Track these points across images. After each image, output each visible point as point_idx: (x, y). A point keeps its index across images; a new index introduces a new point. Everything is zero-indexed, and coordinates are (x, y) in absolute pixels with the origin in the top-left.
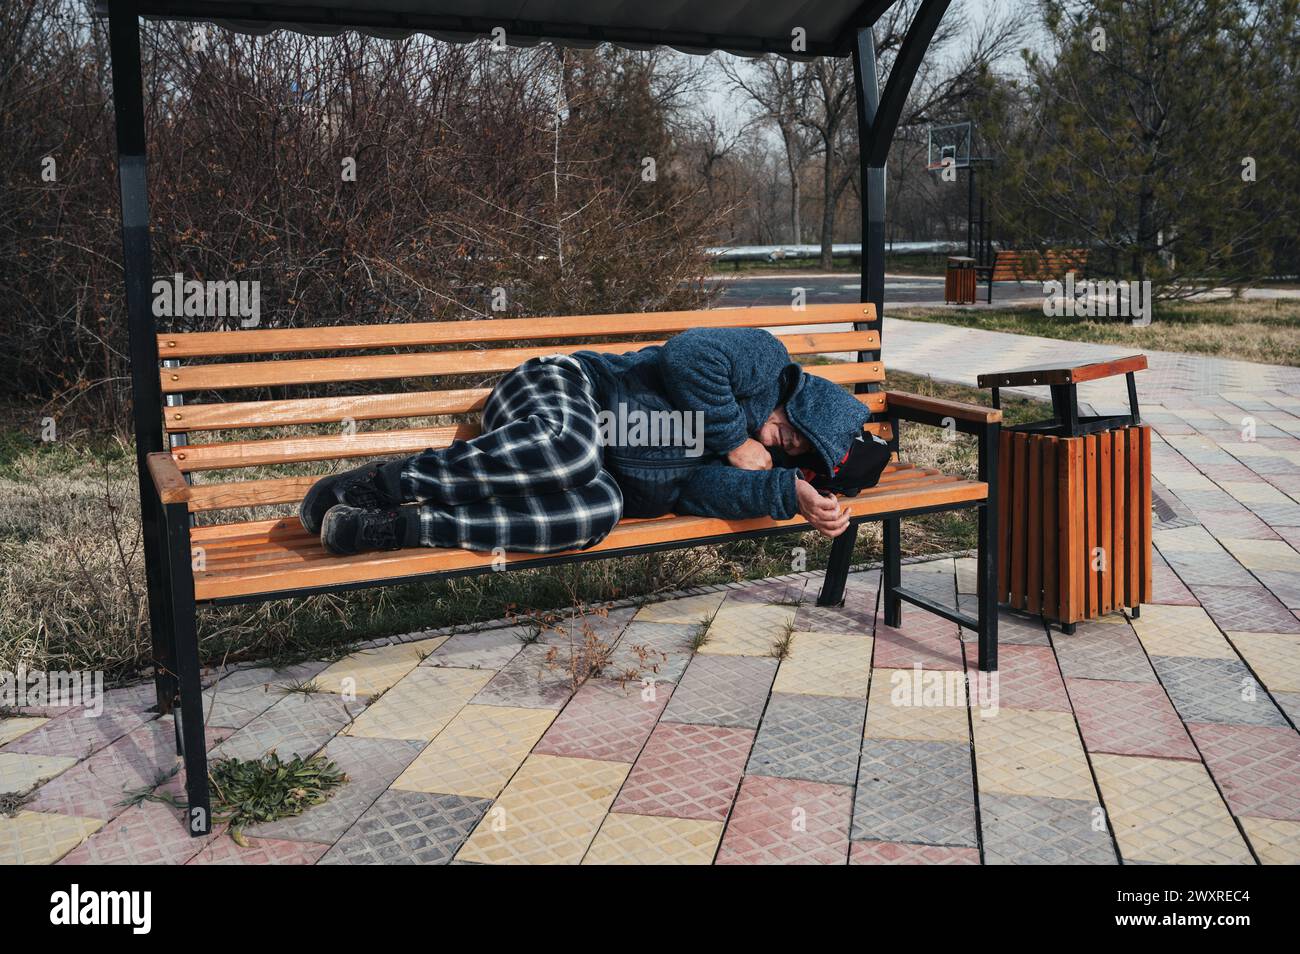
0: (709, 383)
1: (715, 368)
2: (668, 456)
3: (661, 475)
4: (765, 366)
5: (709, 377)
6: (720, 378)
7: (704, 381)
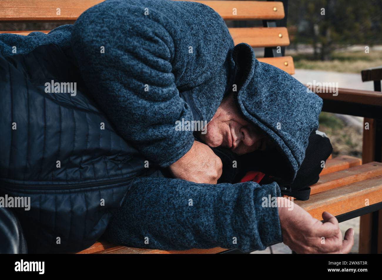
0: (147, 70)
1: (154, 47)
2: (88, 174)
3: (80, 202)
4: (212, 46)
5: (145, 61)
6: (161, 61)
7: (139, 66)
